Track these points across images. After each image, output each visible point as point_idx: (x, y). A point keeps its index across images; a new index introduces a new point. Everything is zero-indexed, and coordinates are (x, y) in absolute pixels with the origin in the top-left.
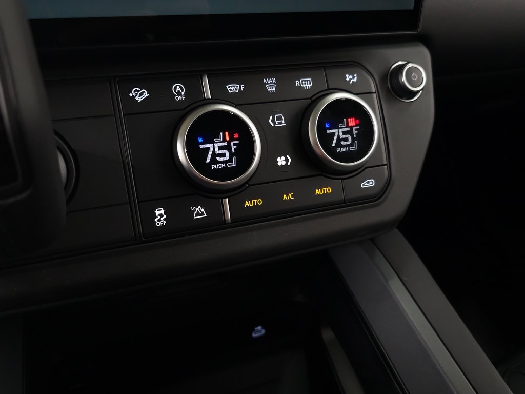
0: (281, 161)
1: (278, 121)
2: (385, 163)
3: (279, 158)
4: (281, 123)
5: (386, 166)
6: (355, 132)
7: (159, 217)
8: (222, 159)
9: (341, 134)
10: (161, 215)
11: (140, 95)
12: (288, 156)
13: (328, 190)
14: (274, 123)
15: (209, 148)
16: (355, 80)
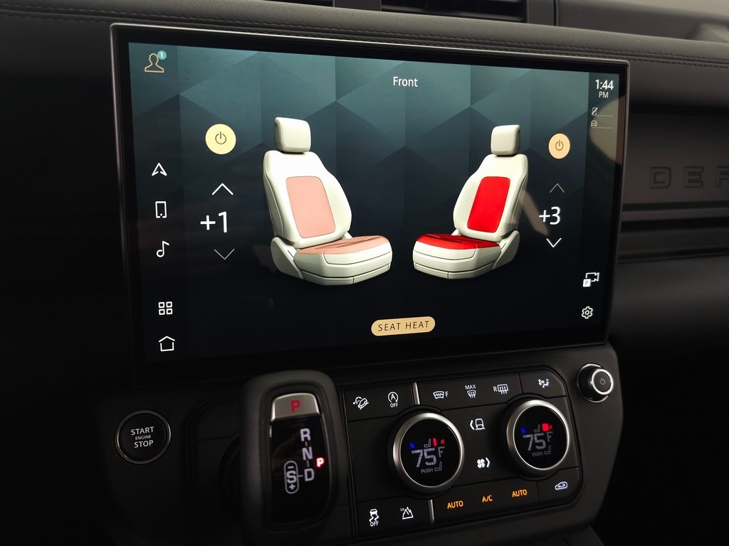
0: (481, 463)
1: (478, 425)
2: (577, 465)
3: (479, 461)
4: (481, 427)
5: (578, 469)
6: (549, 437)
7: (373, 518)
8: (430, 464)
9: (536, 439)
10: (375, 516)
11: (362, 403)
12: (487, 459)
13: (524, 492)
14: (475, 428)
15: (419, 454)
16: (547, 384)
